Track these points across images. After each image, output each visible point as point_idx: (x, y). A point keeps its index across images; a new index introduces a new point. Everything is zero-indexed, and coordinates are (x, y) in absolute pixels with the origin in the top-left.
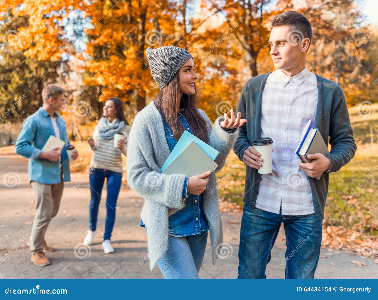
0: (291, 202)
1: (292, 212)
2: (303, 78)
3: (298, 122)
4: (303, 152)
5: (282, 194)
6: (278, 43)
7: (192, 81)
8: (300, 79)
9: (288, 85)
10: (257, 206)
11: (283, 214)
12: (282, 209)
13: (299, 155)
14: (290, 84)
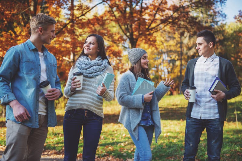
0: (205, 113)
1: (206, 117)
2: (213, 58)
3: (210, 78)
4: (211, 90)
5: (201, 110)
6: (199, 44)
7: (146, 63)
8: (211, 59)
9: (206, 62)
10: (191, 117)
11: (202, 119)
12: (202, 116)
13: (210, 92)
14: (207, 61)
